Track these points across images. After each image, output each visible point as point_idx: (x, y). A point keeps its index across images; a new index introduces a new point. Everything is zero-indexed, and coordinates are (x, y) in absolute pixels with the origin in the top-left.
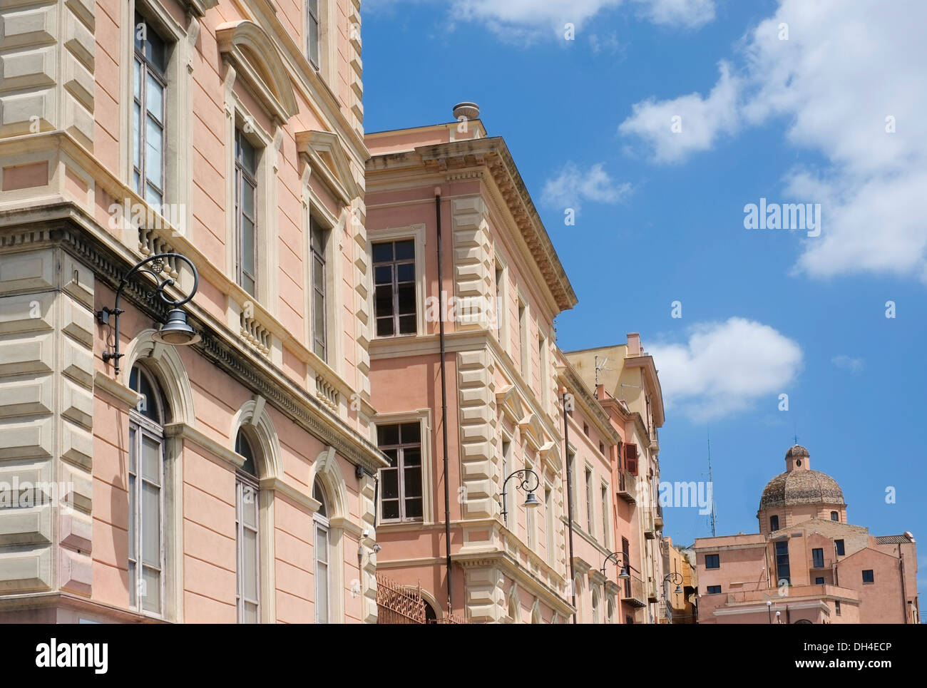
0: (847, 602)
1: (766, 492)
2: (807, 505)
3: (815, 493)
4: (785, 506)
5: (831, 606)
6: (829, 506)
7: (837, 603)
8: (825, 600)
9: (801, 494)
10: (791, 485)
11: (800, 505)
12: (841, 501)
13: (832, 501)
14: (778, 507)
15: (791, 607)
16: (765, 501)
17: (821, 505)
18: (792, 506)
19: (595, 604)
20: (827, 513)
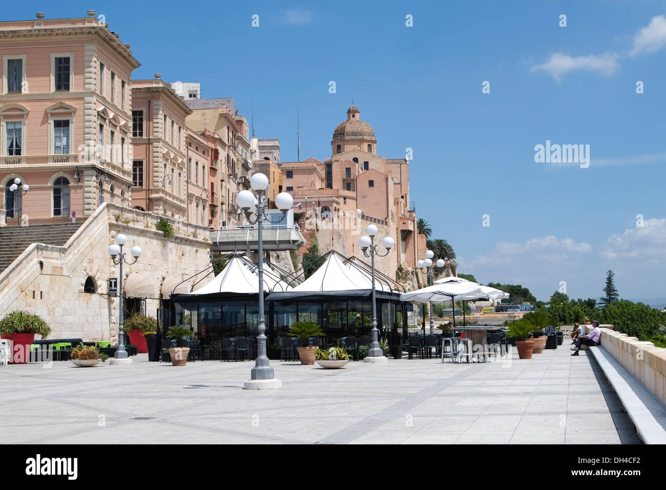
0: (350, 198)
1: (336, 131)
2: (356, 140)
3: (360, 134)
4: (344, 140)
5: (341, 200)
6: (367, 141)
7: (345, 198)
8: (338, 197)
9: (354, 134)
10: (349, 128)
11: (352, 140)
12: (373, 138)
13: (368, 138)
14: (341, 140)
15: (321, 200)
16: (335, 136)
17: (363, 141)
18: (348, 140)
19: (197, 206)
20: (365, 146)
